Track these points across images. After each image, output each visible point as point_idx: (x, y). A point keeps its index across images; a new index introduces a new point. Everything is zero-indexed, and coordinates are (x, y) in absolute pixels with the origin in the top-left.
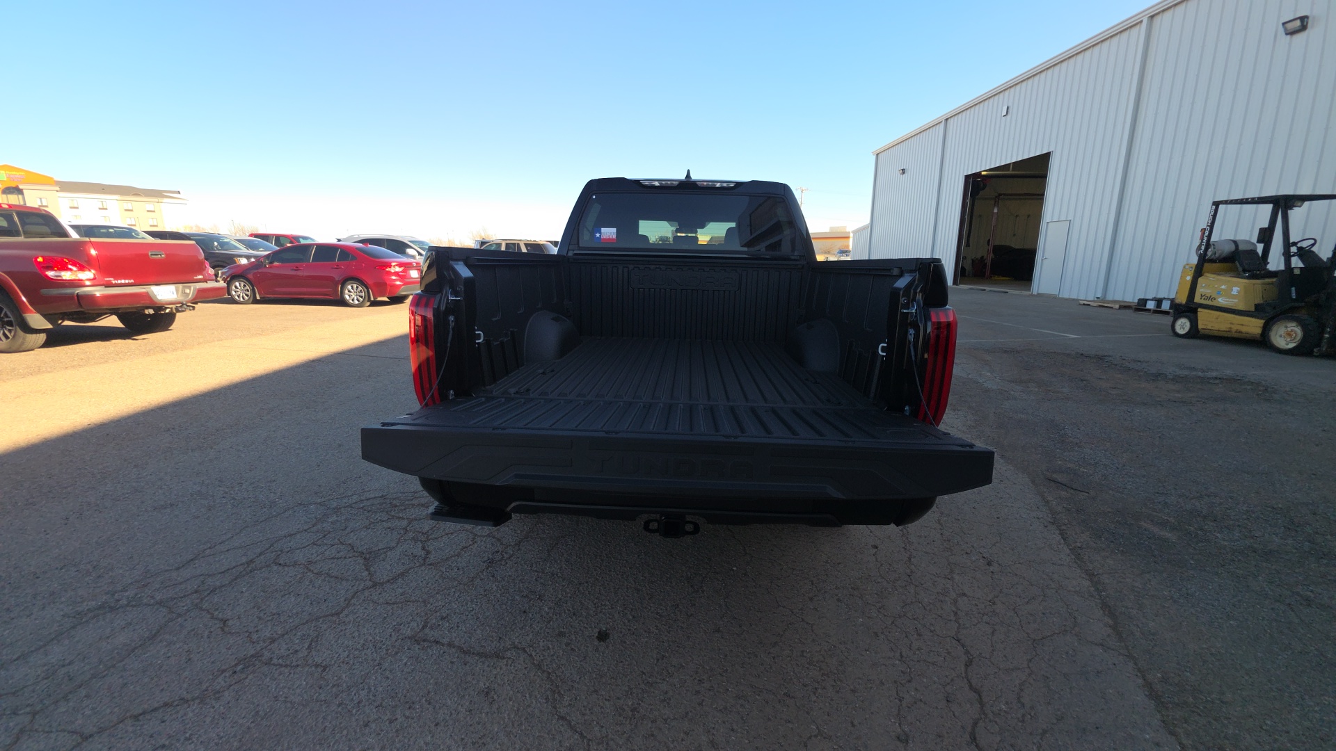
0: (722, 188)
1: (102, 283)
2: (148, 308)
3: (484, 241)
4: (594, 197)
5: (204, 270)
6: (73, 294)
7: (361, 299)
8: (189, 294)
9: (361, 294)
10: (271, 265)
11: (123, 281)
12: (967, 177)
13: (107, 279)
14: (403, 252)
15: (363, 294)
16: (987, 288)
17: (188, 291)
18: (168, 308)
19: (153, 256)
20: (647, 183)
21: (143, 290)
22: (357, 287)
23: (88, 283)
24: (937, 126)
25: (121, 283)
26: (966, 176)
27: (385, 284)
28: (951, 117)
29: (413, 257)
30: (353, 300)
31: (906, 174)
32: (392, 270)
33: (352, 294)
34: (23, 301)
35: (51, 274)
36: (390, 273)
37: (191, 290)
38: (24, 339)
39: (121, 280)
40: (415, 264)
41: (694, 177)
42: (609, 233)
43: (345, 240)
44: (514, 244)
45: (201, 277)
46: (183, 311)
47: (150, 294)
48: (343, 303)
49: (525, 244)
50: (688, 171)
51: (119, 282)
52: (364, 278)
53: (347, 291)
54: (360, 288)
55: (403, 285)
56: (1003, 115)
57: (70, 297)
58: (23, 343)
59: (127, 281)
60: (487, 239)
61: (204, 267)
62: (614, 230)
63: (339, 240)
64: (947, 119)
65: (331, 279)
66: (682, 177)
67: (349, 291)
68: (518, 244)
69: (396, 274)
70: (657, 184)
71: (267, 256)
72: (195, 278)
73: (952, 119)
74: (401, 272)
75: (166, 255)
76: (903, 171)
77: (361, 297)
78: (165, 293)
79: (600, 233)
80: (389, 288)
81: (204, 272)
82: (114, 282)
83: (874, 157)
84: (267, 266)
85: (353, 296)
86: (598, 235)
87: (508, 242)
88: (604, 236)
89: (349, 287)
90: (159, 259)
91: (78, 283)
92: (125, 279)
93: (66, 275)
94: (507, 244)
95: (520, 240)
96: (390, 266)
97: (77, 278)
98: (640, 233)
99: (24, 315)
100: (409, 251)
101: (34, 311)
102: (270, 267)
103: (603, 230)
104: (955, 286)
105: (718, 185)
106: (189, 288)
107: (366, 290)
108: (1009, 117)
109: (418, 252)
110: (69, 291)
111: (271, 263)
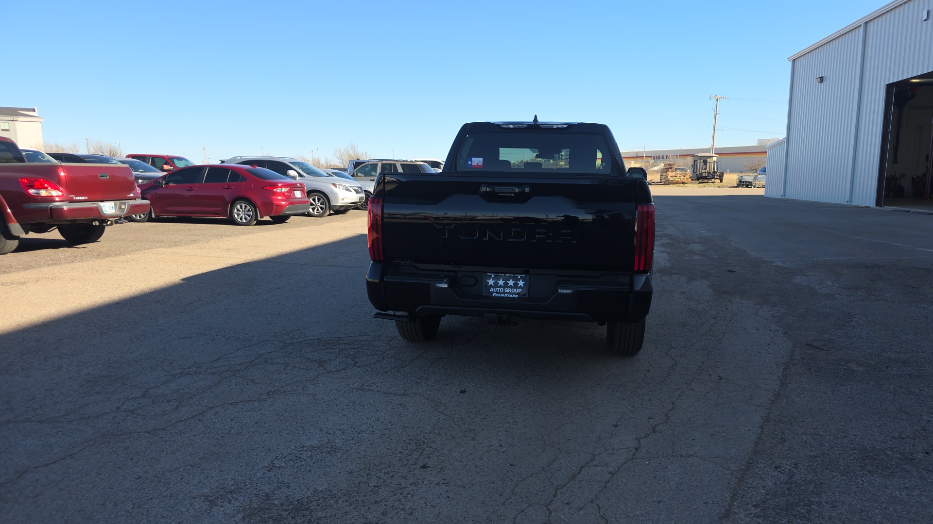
0: (558, 129)
1: (67, 199)
2: (95, 220)
3: (358, 161)
4: (467, 136)
5: (134, 189)
6: (47, 208)
7: (249, 218)
8: (124, 209)
9: (249, 213)
10: (167, 185)
11: (80, 198)
12: (889, 87)
13: (71, 196)
14: (285, 174)
15: (250, 213)
16: (913, 210)
17: (123, 207)
18: (110, 221)
19: (101, 178)
20: (504, 126)
21: (95, 205)
22: (246, 207)
23: (57, 199)
24: (857, 30)
25: (80, 200)
26: (887, 84)
27: (272, 204)
28: (871, 20)
29: (294, 178)
30: (241, 219)
31: (824, 83)
32: (279, 190)
33: (240, 212)
34: (9, 213)
35: (32, 191)
36: (276, 194)
37: (126, 206)
38: (5, 244)
39: (79, 197)
40: (299, 185)
41: (541, 120)
42: (478, 161)
43: (229, 161)
44: (390, 165)
45: (132, 195)
46: (121, 223)
47: (99, 208)
48: (232, 222)
49: (402, 165)
50: (536, 116)
51: (79, 198)
52: (253, 197)
53: (235, 211)
54: (248, 207)
55: (288, 205)
56: (923, 20)
57: (45, 210)
58: (3, 247)
59: (83, 198)
60: (362, 159)
61: (134, 187)
62: (481, 159)
63: (223, 162)
64: (867, 23)
65: (222, 198)
66: (531, 120)
67: (238, 210)
68: (395, 164)
69: (282, 194)
70: (511, 126)
71: (164, 177)
72: (128, 196)
73: (872, 23)
74: (287, 192)
75: (110, 176)
76: (821, 79)
77: (249, 216)
78: (108, 208)
79: (471, 161)
80: (275, 207)
81: (135, 191)
82: (75, 198)
83: (790, 63)
84: (164, 186)
85: (242, 215)
86: (470, 163)
87: (384, 162)
88: (474, 164)
89: (239, 206)
90: (105, 180)
91: (50, 199)
92: (82, 196)
93: (43, 193)
94: (383, 165)
95: (397, 161)
96: (277, 187)
97: (50, 195)
98: (500, 159)
99: (8, 224)
100: (292, 173)
101: (16, 221)
102: (166, 188)
103: (474, 159)
104: (878, 208)
105: (555, 127)
106: (125, 204)
107: (254, 209)
108: (930, 21)
109: (298, 173)
110: (44, 205)
111: (167, 183)
